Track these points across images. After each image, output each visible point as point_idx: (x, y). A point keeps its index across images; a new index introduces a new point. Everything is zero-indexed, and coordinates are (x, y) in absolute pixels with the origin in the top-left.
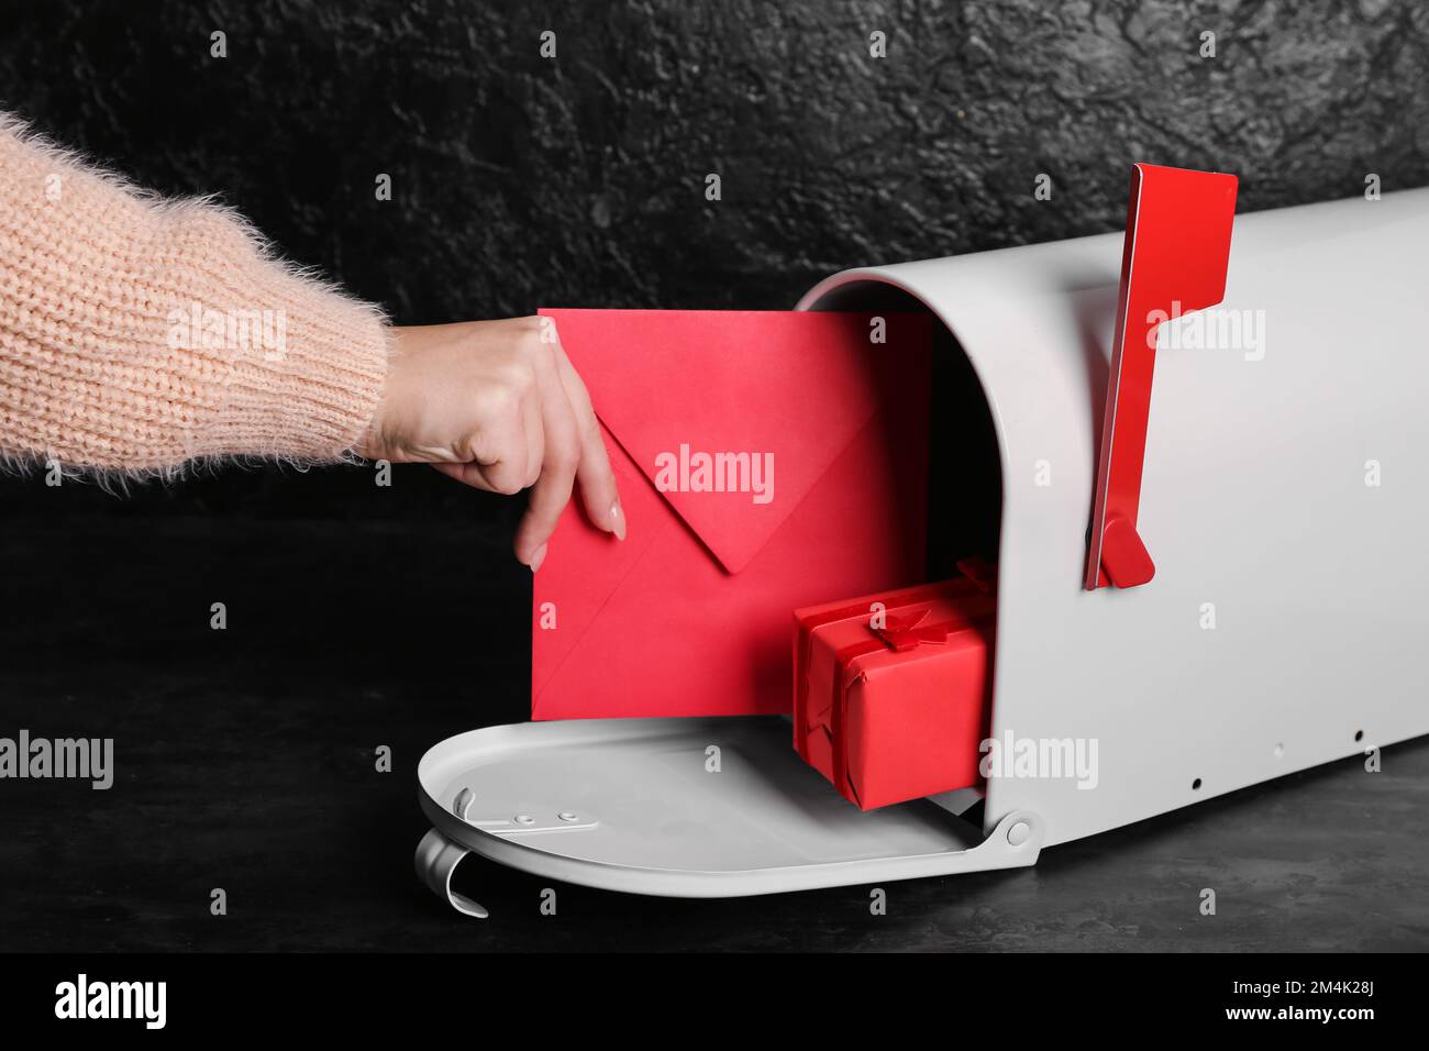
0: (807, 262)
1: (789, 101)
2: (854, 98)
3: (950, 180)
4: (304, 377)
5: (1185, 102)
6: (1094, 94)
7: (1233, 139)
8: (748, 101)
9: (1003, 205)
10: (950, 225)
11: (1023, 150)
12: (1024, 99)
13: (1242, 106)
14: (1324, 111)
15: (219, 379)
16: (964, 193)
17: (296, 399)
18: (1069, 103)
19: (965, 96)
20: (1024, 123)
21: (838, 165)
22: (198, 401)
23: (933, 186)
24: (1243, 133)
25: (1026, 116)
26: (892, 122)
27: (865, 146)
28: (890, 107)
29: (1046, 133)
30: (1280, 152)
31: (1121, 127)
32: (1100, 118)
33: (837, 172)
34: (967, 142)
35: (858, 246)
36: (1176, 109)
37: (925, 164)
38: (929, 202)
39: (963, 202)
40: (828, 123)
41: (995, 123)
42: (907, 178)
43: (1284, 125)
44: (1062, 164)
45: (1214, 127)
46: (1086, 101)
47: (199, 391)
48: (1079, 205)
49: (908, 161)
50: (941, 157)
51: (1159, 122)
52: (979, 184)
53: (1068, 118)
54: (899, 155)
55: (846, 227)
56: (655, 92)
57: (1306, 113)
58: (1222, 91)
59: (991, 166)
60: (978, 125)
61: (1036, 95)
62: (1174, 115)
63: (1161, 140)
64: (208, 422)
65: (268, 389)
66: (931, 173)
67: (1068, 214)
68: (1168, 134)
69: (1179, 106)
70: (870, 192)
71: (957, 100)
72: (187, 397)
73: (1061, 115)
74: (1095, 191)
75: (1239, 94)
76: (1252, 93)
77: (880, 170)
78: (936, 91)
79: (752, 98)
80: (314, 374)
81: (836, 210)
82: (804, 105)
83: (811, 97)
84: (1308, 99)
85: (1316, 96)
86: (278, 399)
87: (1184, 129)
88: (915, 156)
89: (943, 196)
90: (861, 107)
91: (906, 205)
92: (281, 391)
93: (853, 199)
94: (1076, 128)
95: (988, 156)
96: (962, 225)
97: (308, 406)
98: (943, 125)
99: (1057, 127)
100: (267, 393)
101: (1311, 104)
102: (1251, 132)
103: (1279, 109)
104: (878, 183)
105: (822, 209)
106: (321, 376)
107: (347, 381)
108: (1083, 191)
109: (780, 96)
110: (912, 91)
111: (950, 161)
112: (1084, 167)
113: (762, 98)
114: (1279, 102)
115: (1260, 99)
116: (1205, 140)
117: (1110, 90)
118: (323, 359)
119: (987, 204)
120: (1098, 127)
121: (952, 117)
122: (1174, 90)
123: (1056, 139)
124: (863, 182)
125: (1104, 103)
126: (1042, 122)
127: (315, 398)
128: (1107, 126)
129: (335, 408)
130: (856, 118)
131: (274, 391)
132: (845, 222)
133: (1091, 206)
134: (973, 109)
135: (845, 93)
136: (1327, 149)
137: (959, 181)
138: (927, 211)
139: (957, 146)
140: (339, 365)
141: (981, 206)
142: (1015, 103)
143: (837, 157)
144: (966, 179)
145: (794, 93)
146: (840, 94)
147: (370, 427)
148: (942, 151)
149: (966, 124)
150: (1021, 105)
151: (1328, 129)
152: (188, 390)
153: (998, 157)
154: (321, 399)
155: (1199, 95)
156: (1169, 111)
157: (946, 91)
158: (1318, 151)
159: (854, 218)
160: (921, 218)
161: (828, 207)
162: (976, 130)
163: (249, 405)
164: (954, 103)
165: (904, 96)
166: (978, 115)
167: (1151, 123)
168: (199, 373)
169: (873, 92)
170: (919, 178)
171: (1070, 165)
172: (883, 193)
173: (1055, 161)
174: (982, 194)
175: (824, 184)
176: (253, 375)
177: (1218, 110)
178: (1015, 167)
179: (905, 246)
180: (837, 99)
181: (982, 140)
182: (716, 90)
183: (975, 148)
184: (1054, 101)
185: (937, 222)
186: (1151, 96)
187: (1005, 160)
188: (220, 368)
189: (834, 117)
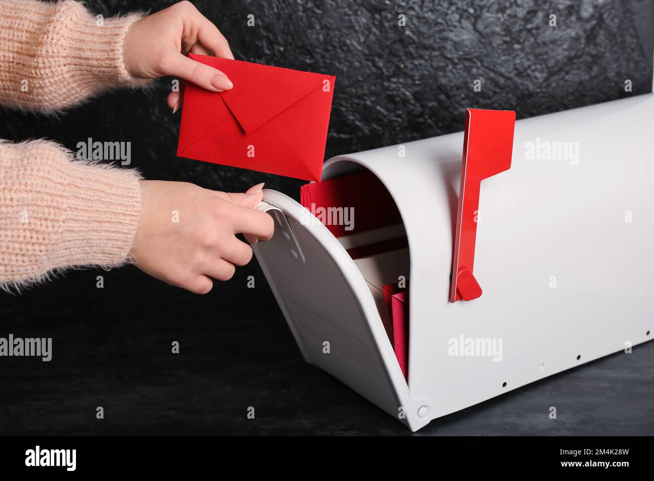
0: (335, 134)
1: (324, 62)
2: (354, 60)
3: (398, 95)
4: (99, 220)
5: (503, 58)
6: (463, 55)
7: (525, 74)
8: (306, 62)
9: (422, 106)
10: (399, 116)
11: (430, 81)
12: (431, 58)
13: (528, 60)
14: (565, 60)
15: (56, 229)
16: (405, 102)
17: (97, 231)
18: (450, 60)
19: (404, 58)
20: (431, 69)
21: (348, 90)
22: (47, 241)
23: (391, 99)
24: (529, 71)
25: (432, 66)
26: (371, 70)
27: (360, 81)
28: (370, 64)
29: (441, 74)
30: (546, 79)
31: (474, 70)
32: (465, 66)
33: (347, 93)
34: (405, 78)
35: (357, 126)
36: (499, 61)
37: (387, 89)
38: (389, 106)
39: (404, 105)
40: (342, 71)
41: (418, 70)
42: (378, 95)
43: (547, 67)
44: (448, 87)
45: (516, 69)
46: (458, 59)
47: (47, 236)
48: (456, 105)
49: (379, 88)
50: (394, 86)
51: (492, 67)
52: (411, 97)
53: (450, 67)
54: (375, 85)
55: (352, 118)
56: (264, 59)
57: (557, 62)
58: (519, 53)
59: (416, 89)
60: (411, 70)
61: (436, 57)
62: (498, 64)
63: (492, 75)
64: (53, 250)
65: (82, 229)
66: (389, 93)
67: (452, 110)
68: (495, 72)
69: (500, 60)
70: (362, 102)
71: (401, 60)
72: (41, 241)
73: (447, 65)
74: (463, 99)
75: (527, 54)
76: (533, 53)
77: (367, 92)
78: (391, 56)
79: (308, 61)
80: (104, 217)
81: (347, 110)
82: (331, 64)
83: (334, 60)
84: (558, 55)
85: (562, 54)
86: (88, 233)
87: (503, 70)
88: (382, 86)
89: (395, 103)
90: (357, 64)
91: (378, 108)
92: (89, 229)
93: (355, 105)
94: (454, 71)
95: (415, 85)
96: (404, 116)
97: (104, 234)
98: (394, 72)
99: (445, 71)
100: (82, 231)
101: (559, 58)
102: (533, 71)
103: (545, 60)
104: (366, 98)
105: (341, 110)
106: (108, 218)
107: (121, 218)
108: (458, 99)
109: (320, 60)
110: (380, 56)
111: (398, 87)
112: (458, 88)
113: (312, 61)
114: (545, 57)
115: (537, 56)
116: (512, 75)
117: (468, 54)
118: (108, 210)
119: (415, 106)
120: (464, 70)
121: (398, 67)
122: (498, 53)
123: (445, 76)
124: (359, 97)
125: (467, 59)
126: (438, 69)
127: (107, 229)
128: (468, 70)
129: (118, 232)
130: (355, 69)
131: (85, 229)
132: (352, 116)
133: (462, 106)
134: (408, 64)
135: (350, 58)
136: (567, 77)
137: (402, 96)
138: (388, 110)
139: (401, 80)
140: (116, 211)
141: (412, 107)
142: (426, 61)
143: (347, 87)
144: (405, 95)
145: (327, 58)
146: (348, 59)
147: (136, 237)
148: (394, 83)
149: (404, 71)
150: (429, 62)
151: (567, 68)
152: (41, 237)
153: (419, 85)
154: (110, 229)
155: (509, 55)
156: (496, 62)
157: (395, 56)
158: (563, 79)
159: (356, 114)
160: (385, 113)
161: (343, 109)
162: (410, 73)
163: (74, 238)
164: (399, 61)
165: (376, 59)
166: (410, 66)
167: (488, 68)
168: (46, 228)
169: (362, 57)
170: (384, 95)
171: (452, 88)
172: (368, 102)
173: (445, 86)
174: (412, 101)
175: (341, 99)
176: (73, 224)
177: (518, 61)
178: (427, 89)
179: (379, 125)
180: (346, 60)
181: (412, 77)
182: (291, 58)
183: (409, 81)
184: (444, 59)
185: (393, 114)
186: (487, 56)
187: (422, 86)
188: (56, 224)
189: (345, 69)
